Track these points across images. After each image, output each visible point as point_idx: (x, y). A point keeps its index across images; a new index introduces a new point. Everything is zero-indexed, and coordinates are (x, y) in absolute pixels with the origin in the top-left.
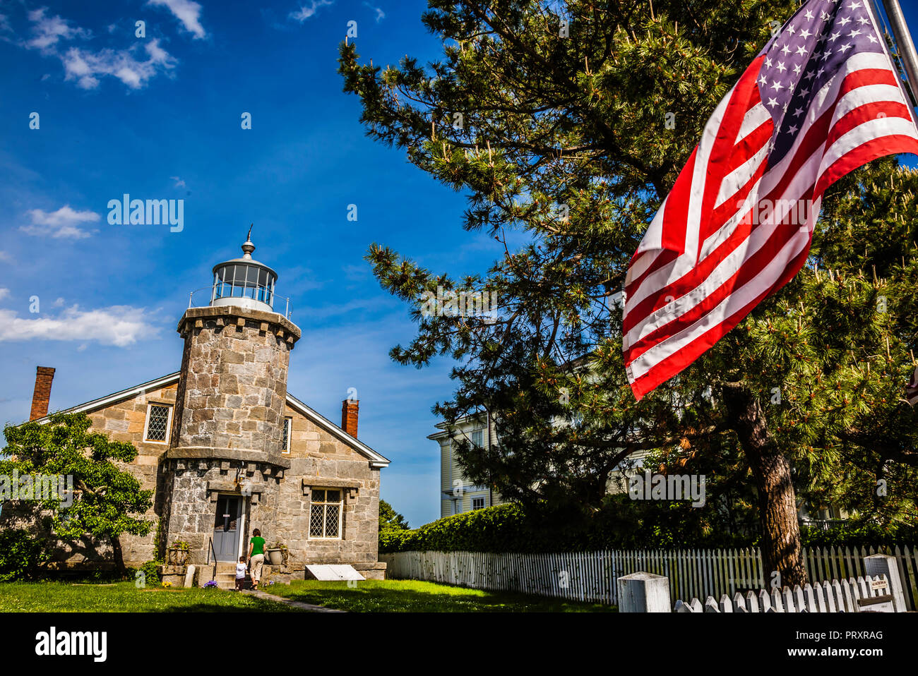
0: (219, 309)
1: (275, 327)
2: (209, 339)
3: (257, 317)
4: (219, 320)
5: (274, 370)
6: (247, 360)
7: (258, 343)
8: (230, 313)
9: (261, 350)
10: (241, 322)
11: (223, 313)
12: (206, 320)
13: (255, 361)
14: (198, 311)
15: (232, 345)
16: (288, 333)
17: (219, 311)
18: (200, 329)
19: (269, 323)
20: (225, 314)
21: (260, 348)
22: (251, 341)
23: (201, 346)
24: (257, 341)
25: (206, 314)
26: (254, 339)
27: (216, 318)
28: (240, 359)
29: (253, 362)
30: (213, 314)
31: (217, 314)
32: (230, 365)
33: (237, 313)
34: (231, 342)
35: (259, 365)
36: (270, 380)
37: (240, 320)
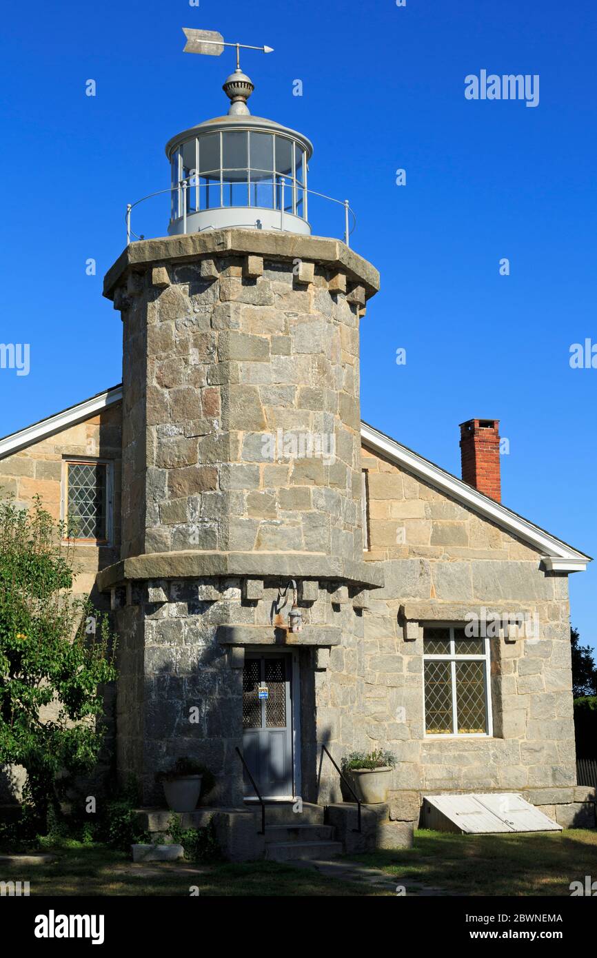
0: (202, 240)
1: (327, 269)
2: (186, 309)
3: (287, 251)
4: (204, 263)
5: (333, 368)
6: (276, 352)
7: (295, 310)
8: (229, 247)
9: (304, 327)
10: (255, 264)
11: (212, 247)
12: (174, 265)
13: (292, 352)
14: (153, 248)
15: (241, 320)
16: (354, 281)
17: (203, 244)
18: (163, 287)
19: (316, 262)
20: (218, 249)
21: (301, 321)
22: (280, 306)
23: (169, 327)
24: (291, 306)
25: (174, 254)
26: (284, 302)
27: (197, 260)
28: (261, 350)
29: (288, 354)
30: (191, 252)
31: (199, 251)
32: (240, 364)
33: (246, 246)
34: (236, 312)
35: (304, 360)
36: (328, 392)
37: (251, 259)
